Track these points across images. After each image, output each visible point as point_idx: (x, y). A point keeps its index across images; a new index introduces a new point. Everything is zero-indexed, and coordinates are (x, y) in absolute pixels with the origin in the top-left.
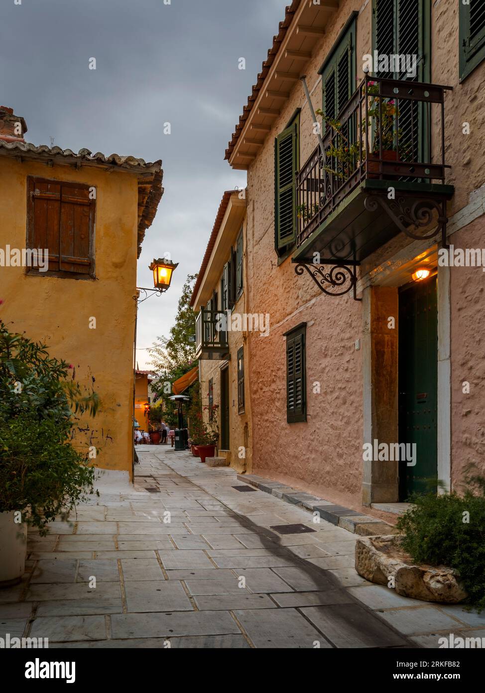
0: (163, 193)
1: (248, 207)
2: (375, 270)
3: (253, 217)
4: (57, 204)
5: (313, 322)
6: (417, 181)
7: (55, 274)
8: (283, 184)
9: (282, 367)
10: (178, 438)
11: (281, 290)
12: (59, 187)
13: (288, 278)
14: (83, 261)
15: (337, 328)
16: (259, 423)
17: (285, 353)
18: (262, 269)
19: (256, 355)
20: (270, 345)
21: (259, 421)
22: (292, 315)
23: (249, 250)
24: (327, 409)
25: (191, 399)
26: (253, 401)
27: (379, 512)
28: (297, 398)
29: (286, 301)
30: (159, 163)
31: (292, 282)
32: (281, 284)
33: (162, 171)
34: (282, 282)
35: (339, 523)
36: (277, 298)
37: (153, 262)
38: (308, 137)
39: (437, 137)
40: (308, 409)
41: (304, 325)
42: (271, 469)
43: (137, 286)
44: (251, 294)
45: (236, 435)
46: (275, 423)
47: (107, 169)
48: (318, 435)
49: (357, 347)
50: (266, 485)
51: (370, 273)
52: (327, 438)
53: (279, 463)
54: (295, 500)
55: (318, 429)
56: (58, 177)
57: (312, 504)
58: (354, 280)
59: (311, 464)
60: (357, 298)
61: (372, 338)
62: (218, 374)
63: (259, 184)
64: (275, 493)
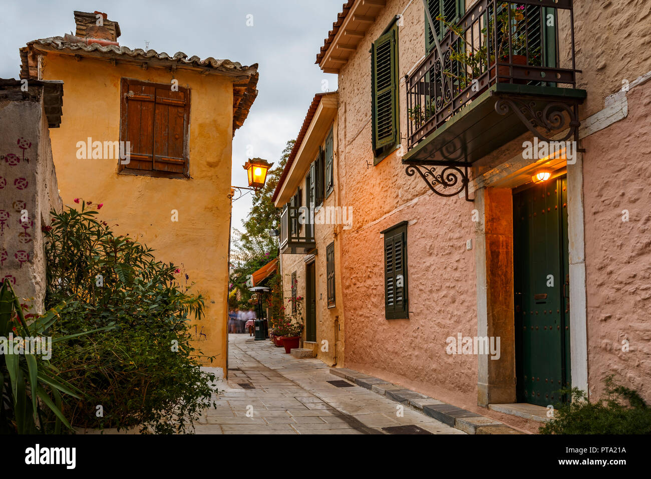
0: (257, 95)
1: (339, 109)
2: (490, 172)
3: (345, 118)
4: (151, 106)
5: (415, 221)
6: (540, 84)
7: (148, 174)
8: (380, 87)
9: (379, 263)
10: (258, 329)
11: (378, 189)
12: (153, 89)
13: (385, 178)
14: (177, 160)
15: (445, 227)
16: (353, 317)
17: (383, 250)
18: (355, 168)
19: (348, 252)
20: (364, 241)
21: (353, 316)
22: (390, 214)
23: (340, 150)
24: (433, 307)
25: (270, 290)
26: (345, 295)
27: (498, 413)
28: (398, 295)
29: (384, 200)
30: (255, 66)
31: (390, 182)
32: (377, 183)
33: (257, 74)
34: (378, 181)
35: (455, 424)
36: (373, 197)
37: (247, 161)
38: (408, 42)
39: (563, 43)
40: (410, 306)
41: (405, 224)
42: (365, 364)
43: (232, 185)
44: (343, 192)
45: (324, 328)
46: (371, 319)
47: (202, 72)
48: (422, 333)
49: (468, 247)
50: (364, 381)
51: (484, 175)
52: (433, 336)
53: (376, 358)
54: (400, 398)
55: (422, 326)
56: (153, 79)
57: (421, 403)
58: (466, 181)
59: (414, 361)
60: (469, 198)
61: (487, 238)
62: (303, 268)
63: (351, 88)
64: (376, 389)
